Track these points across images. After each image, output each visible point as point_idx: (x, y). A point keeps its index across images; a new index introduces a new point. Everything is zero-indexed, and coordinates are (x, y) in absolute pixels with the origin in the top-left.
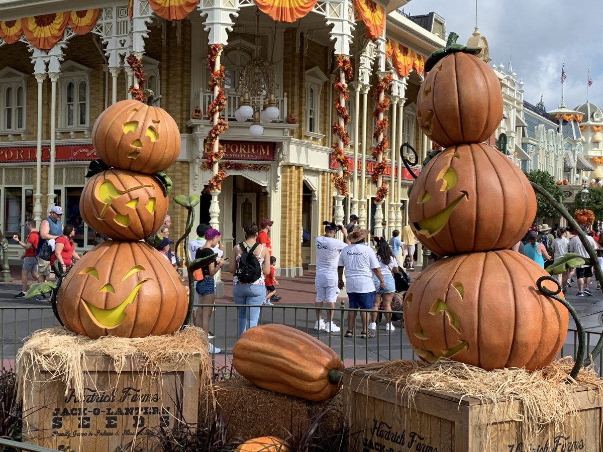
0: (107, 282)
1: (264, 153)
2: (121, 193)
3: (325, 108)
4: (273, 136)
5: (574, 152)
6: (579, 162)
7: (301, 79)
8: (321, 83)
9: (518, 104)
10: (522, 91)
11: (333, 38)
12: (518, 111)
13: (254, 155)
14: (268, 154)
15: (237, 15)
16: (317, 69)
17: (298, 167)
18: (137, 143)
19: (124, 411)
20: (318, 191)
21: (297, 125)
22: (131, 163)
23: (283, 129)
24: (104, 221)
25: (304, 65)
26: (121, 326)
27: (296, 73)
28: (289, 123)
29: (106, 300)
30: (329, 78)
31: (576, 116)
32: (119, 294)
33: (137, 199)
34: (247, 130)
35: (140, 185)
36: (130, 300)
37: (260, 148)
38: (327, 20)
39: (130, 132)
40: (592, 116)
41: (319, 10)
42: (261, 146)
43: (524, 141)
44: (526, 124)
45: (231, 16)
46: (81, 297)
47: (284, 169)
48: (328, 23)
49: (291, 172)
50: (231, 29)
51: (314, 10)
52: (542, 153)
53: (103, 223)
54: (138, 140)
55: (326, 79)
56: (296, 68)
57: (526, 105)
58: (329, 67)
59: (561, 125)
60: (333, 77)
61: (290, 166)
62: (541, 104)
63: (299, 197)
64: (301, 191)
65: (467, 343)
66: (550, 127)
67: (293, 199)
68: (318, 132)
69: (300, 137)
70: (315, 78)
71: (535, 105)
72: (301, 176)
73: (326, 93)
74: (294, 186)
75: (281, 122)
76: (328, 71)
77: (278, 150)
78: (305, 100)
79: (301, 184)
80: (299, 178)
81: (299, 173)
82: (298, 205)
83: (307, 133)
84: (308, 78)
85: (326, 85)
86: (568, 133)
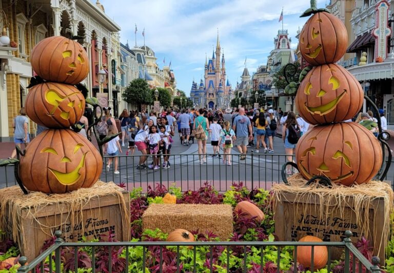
0: (64, 156)
2: (62, 97)
3: (27, 39)
4: (3, 55)
5: (143, 70)
6: (146, 76)
7: (14, 20)
8: (25, 23)
9: (118, 44)
10: (119, 37)
12: (118, 48)
16: (22, 14)
17: (16, 75)
18: (72, 65)
19: (88, 233)
20: (26, 90)
21: (18, 49)
22: (67, 78)
23: (8, 51)
24: (53, 117)
25: (16, 11)
26: (77, 182)
27: (12, 16)
28: (11, 47)
29: (66, 167)
30: (29, 20)
32: (74, 163)
33: (73, 102)
35: (73, 92)
36: (80, 166)
39: (67, 58)
40: (147, 53)
43: (122, 64)
44: (122, 55)
46: (48, 167)
47: (8, 75)
49: (13, 78)
52: (130, 70)
53: (52, 118)
54: (73, 63)
55: (27, 21)
56: (11, 12)
57: (122, 45)
58: (28, 14)
59: (136, 57)
60: (31, 20)
61: (12, 74)
62: (127, 45)
63: (18, 93)
64: (19, 90)
65: (352, 172)
66: (132, 57)
67: (15, 94)
68: (24, 53)
69: (16, 56)
70: (21, 20)
71: (125, 45)
72: (19, 80)
73: (27, 30)
74: (15, 86)
75: (6, 46)
76: (28, 17)
77: (4, 64)
78: (18, 33)
79: (19, 85)
80: (17, 82)
81: (17, 78)
82: (18, 98)
83: (19, 53)
84: (18, 20)
85: (27, 25)
86: (140, 61)
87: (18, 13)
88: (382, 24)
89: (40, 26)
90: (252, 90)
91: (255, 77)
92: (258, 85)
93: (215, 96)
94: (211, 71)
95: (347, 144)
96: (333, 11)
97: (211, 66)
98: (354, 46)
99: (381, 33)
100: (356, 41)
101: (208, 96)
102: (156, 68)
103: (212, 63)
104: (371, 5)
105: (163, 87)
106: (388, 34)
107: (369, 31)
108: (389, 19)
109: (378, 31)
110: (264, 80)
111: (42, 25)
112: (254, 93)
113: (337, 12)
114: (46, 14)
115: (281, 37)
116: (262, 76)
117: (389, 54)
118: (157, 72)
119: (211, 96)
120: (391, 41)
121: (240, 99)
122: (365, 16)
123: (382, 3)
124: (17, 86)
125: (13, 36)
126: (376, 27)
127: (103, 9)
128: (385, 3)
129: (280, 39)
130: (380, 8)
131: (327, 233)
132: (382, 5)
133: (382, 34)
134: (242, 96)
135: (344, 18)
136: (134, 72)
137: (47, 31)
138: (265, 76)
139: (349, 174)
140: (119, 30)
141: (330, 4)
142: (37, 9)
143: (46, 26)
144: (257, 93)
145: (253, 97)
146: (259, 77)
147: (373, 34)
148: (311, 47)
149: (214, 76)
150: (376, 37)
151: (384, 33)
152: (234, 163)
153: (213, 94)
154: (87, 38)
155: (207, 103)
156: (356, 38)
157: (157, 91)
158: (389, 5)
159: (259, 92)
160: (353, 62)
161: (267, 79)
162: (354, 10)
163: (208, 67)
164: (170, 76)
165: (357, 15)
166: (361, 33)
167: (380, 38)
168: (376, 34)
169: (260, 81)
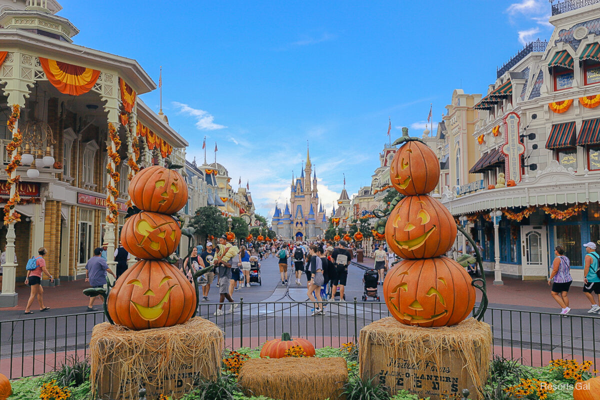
1: (31, 191)
2: (154, 227)
4: (44, 178)
5: (213, 194)
6: (216, 201)
7: (61, 136)
8: (72, 140)
9: (183, 161)
10: (186, 154)
11: (106, 110)
13: (22, 192)
14: (34, 191)
15: (33, 86)
17: (58, 202)
20: (68, 220)
21: (63, 170)
22: (160, 208)
23: (50, 173)
25: (63, 126)
28: (55, 168)
31: (214, 171)
33: (164, 231)
34: (24, 173)
37: (27, 187)
38: (102, 97)
40: (219, 171)
41: (97, 89)
42: (29, 186)
45: (28, 86)
47: (48, 203)
48: (103, 99)
49: (53, 206)
50: (28, 96)
51: (93, 89)
52: (196, 195)
57: (187, 163)
58: (77, 129)
59: (204, 177)
60: (80, 135)
61: (52, 201)
62: (194, 162)
63: (57, 224)
64: (60, 220)
65: (446, 311)
66: (199, 178)
67: (54, 226)
68: (69, 176)
69: (60, 180)
70: (69, 136)
71: (192, 163)
72: (60, 208)
73: (74, 147)
74: (55, 216)
75: (49, 167)
76: (77, 132)
77: (43, 189)
78: (63, 152)
79: (60, 215)
80: (58, 210)
81: (58, 207)
82: (57, 231)
83: (63, 176)
84: (65, 136)
85: (75, 142)
86: (209, 182)
87: (65, 128)
88: (513, 140)
89: (89, 142)
90: (353, 218)
91: (356, 202)
92: (360, 211)
93: (304, 225)
94: (299, 193)
95: (441, 280)
96: (451, 123)
97: (299, 186)
98: (480, 165)
99: (512, 150)
100: (482, 160)
101: (295, 225)
102: (230, 190)
103: (300, 184)
104: (498, 117)
105: (237, 215)
106: (521, 152)
107: (497, 147)
108: (521, 134)
109: (508, 148)
110: (368, 206)
111: (93, 142)
112: (355, 221)
113: (457, 124)
114: (98, 128)
115: (388, 152)
116: (366, 200)
117: (523, 176)
118: (230, 196)
119: (299, 225)
120: (525, 160)
121: (337, 229)
122: (491, 130)
123: (510, 115)
124: (58, 217)
125: (58, 156)
126: (504, 143)
127: (167, 121)
128: (514, 115)
129: (387, 155)
130: (508, 120)
131: (418, 378)
132: (511, 117)
133: (514, 151)
134: (340, 226)
135: (466, 131)
136: (201, 196)
137: (98, 148)
138: (369, 200)
139: (443, 313)
140: (186, 145)
141: (448, 114)
142: (89, 123)
143: (97, 143)
144: (359, 222)
145: (354, 228)
146: (362, 201)
147: (502, 151)
148: (400, 178)
149: (303, 199)
150: (506, 155)
151: (516, 150)
152: (332, 315)
153: (301, 223)
154: (147, 157)
155: (294, 235)
156: (482, 155)
157: (230, 219)
158: (519, 118)
159: (362, 221)
160: (479, 186)
161: (371, 204)
162: (478, 121)
163: (296, 187)
164: (247, 200)
165: (482, 128)
166: (495, 145)
167: (511, 157)
168: (506, 152)
169: (362, 207)
